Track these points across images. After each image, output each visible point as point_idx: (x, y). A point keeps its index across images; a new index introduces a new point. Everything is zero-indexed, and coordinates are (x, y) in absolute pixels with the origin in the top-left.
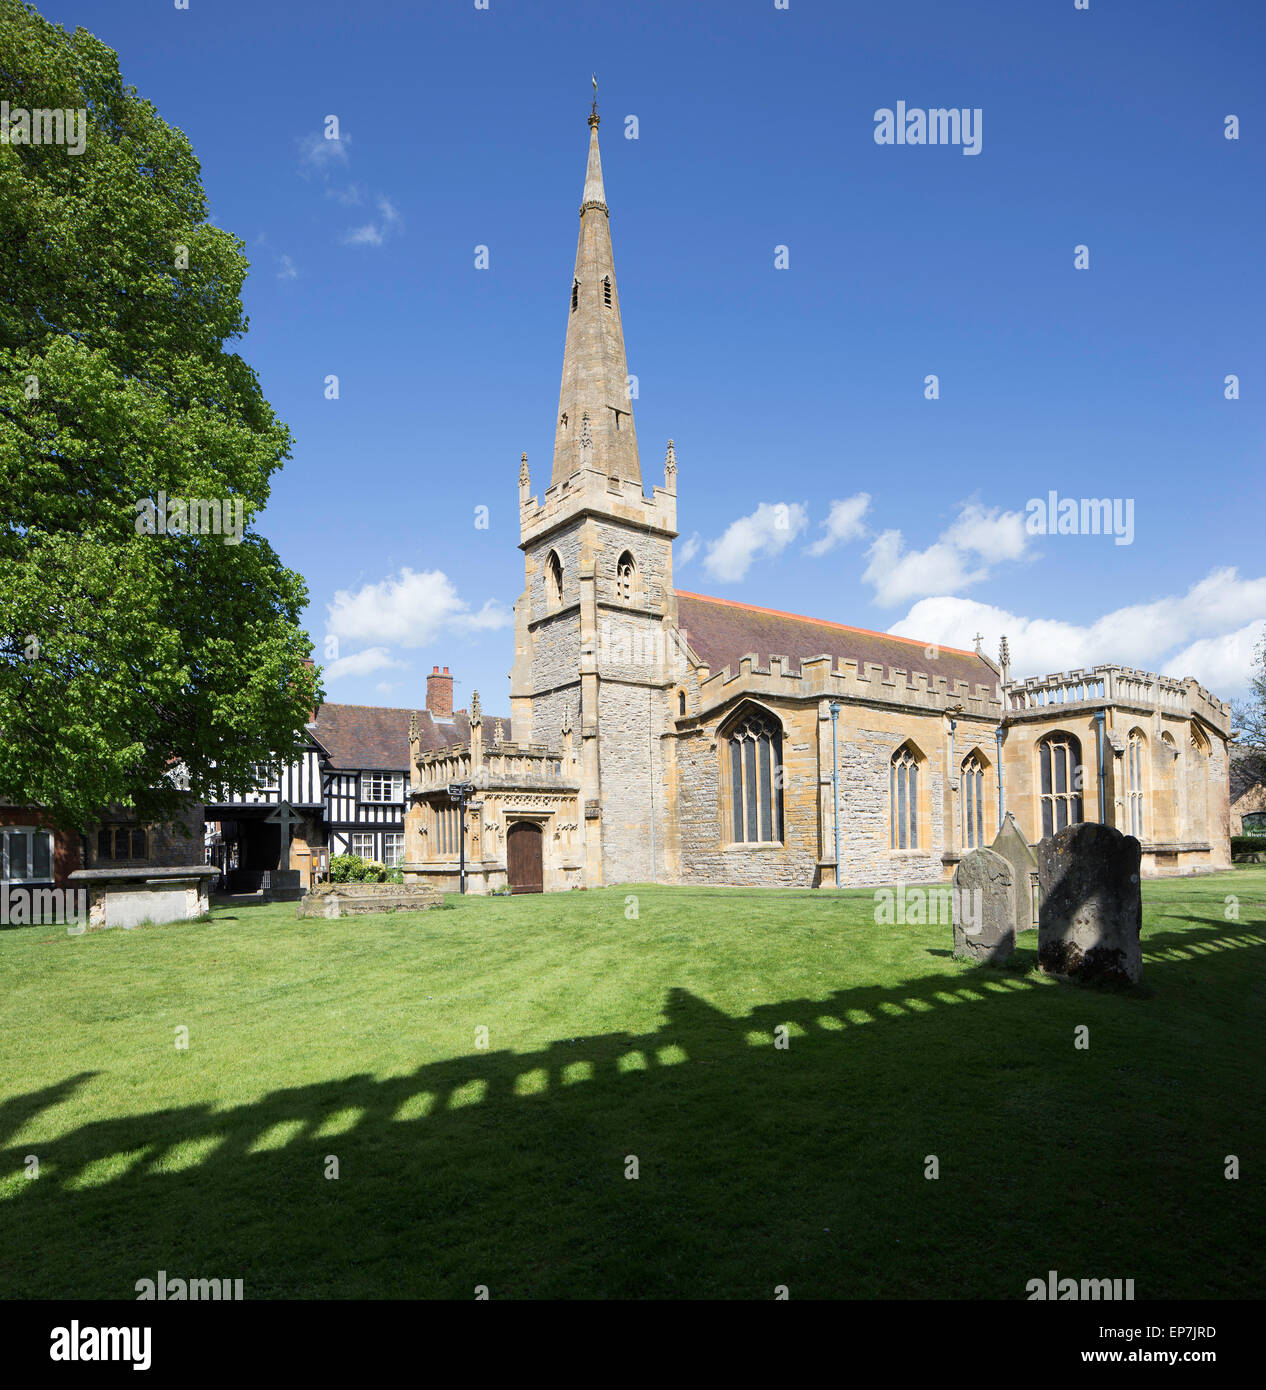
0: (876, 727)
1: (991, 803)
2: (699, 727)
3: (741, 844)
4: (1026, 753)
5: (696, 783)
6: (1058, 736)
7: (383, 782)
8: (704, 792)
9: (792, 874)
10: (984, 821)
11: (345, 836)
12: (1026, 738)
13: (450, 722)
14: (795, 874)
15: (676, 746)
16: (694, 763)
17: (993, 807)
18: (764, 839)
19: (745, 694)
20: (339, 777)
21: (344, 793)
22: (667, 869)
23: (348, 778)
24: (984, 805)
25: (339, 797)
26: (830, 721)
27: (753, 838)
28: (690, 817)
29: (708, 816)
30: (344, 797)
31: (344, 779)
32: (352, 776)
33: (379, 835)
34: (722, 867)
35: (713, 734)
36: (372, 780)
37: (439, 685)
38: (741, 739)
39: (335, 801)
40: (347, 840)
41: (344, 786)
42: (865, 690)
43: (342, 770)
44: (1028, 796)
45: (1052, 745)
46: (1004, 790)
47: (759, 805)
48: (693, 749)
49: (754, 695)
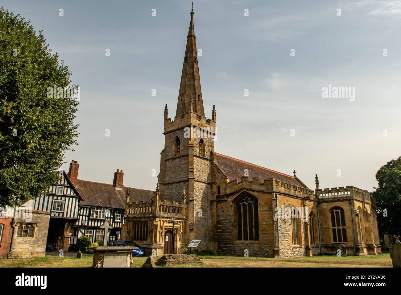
0: (287, 203)
1: (316, 229)
2: (225, 198)
3: (241, 241)
4: (326, 213)
5: (224, 218)
6: (336, 208)
7: (99, 210)
8: (227, 222)
9: (262, 253)
10: (315, 235)
11: (83, 231)
12: (326, 208)
13: (121, 189)
14: (264, 253)
15: (216, 205)
16: (223, 211)
17: (317, 231)
18: (250, 240)
19: (244, 189)
20: (84, 208)
21: (85, 214)
22: (212, 249)
23: (87, 208)
24: (314, 230)
25: (83, 215)
26: (275, 200)
27: (246, 239)
28: (221, 230)
29: (229, 230)
30: (84, 216)
31: (85, 209)
32: (88, 208)
33: (95, 231)
34: (234, 249)
35: (231, 202)
36: (95, 210)
37: (118, 176)
38: (241, 204)
39: (81, 217)
40: (83, 233)
41: (85, 211)
42: (284, 191)
43: (86, 205)
44: (328, 227)
45: (335, 211)
46: (320, 225)
47: (248, 227)
48: (223, 206)
49: (247, 189)
